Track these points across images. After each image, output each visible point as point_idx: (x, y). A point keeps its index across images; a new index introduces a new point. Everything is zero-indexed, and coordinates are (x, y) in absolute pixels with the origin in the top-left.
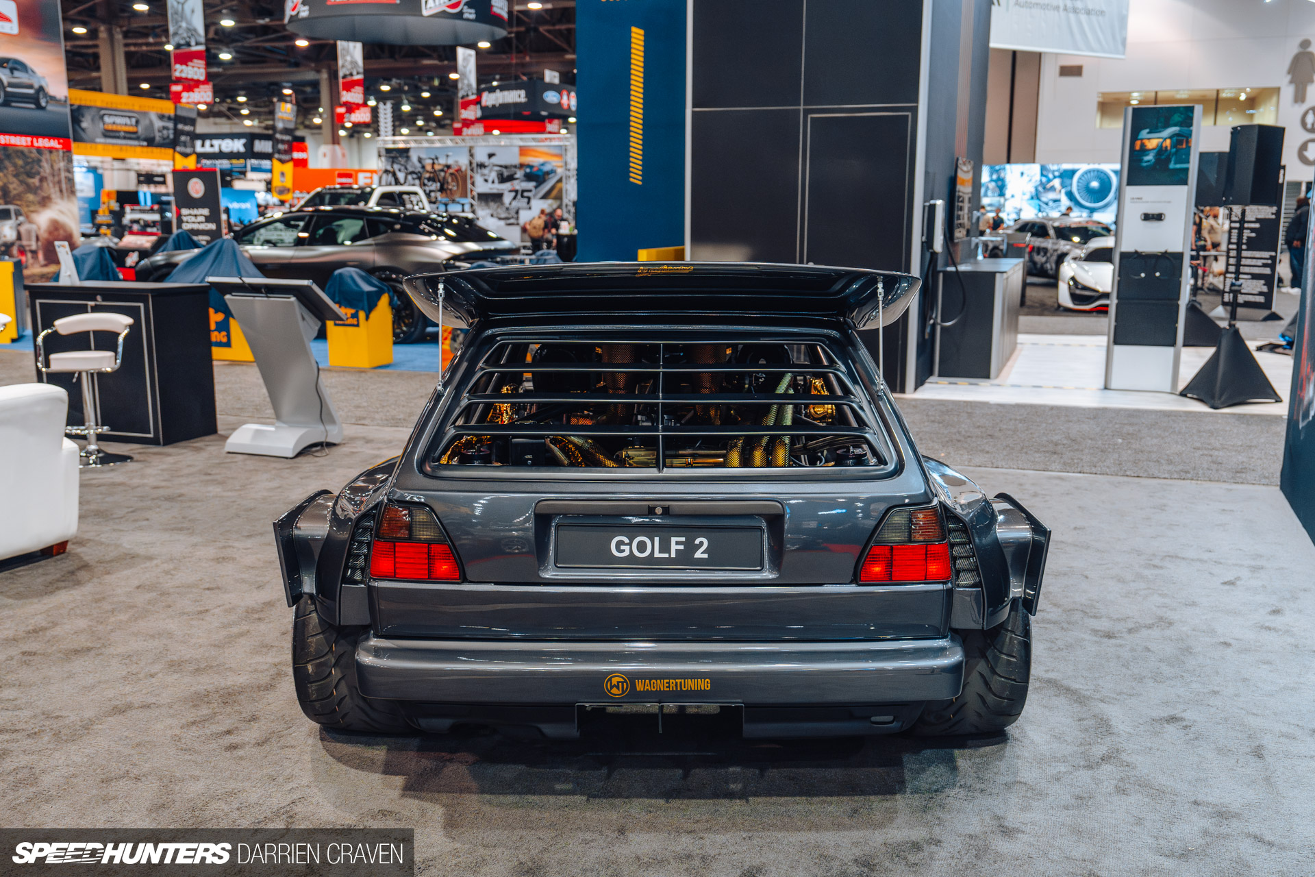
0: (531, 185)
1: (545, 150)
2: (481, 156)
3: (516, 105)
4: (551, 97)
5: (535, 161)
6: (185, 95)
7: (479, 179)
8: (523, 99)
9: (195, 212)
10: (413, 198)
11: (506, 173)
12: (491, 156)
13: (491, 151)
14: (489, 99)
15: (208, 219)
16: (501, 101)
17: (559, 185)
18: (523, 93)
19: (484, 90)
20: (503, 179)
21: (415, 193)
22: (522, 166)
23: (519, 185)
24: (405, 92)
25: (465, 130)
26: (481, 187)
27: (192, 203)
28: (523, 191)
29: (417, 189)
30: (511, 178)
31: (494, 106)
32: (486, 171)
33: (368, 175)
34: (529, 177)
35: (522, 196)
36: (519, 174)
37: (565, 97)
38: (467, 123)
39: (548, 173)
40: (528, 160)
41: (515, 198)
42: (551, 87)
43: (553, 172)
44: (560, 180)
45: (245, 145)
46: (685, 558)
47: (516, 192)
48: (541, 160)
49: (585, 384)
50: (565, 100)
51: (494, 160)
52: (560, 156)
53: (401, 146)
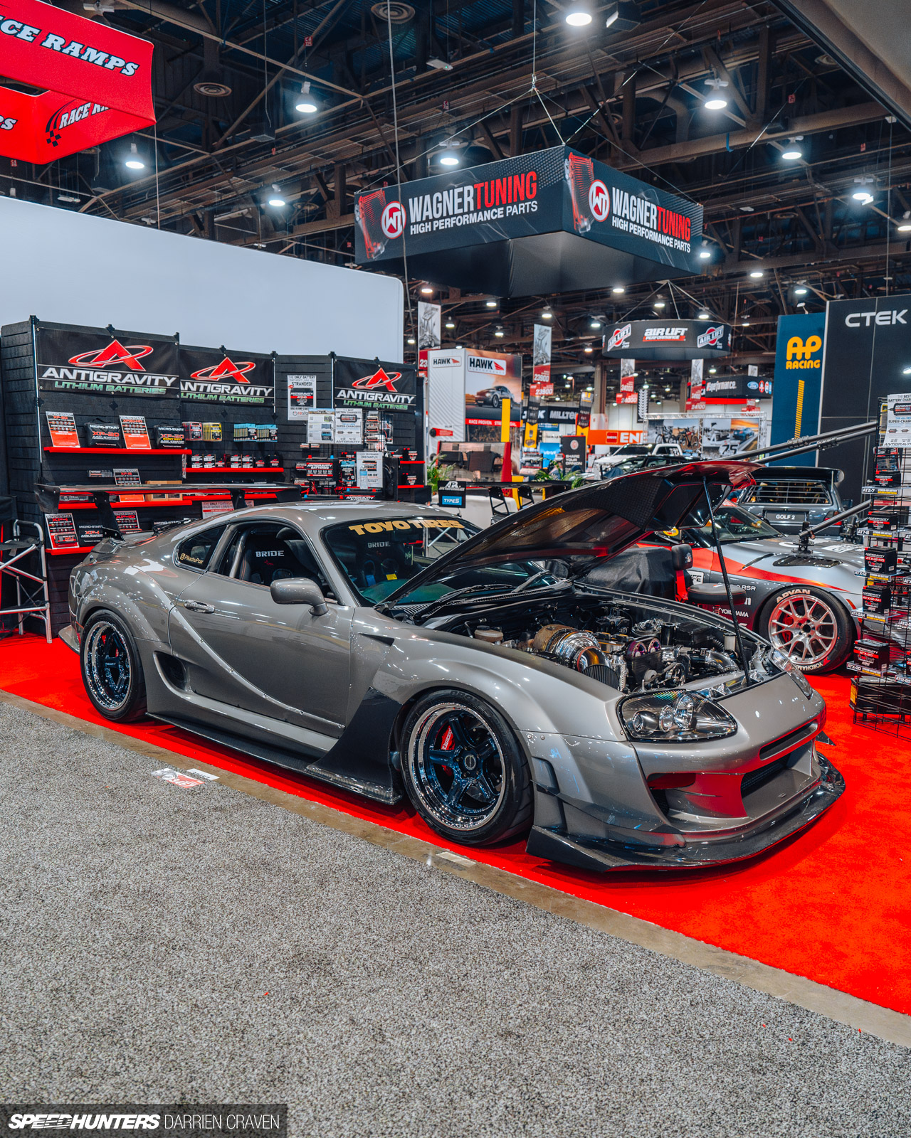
0: (737, 442)
1: (747, 421)
2: (707, 425)
3: (729, 390)
4: (753, 385)
5: (741, 427)
6: (538, 390)
7: (705, 438)
8: (734, 387)
9: (573, 456)
10: (675, 450)
11: (722, 435)
12: (713, 424)
13: (714, 422)
14: (711, 387)
15: (578, 460)
16: (719, 388)
17: (755, 442)
18: (734, 383)
19: (708, 381)
20: (720, 439)
21: (676, 448)
22: (732, 430)
23: (729, 442)
24: (647, 377)
25: (693, 406)
26: (706, 443)
27: (572, 452)
28: (732, 446)
29: (677, 445)
30: (725, 438)
31: (714, 391)
32: (709, 434)
33: (627, 434)
34: (736, 437)
35: (731, 449)
36: (730, 435)
37: (762, 385)
38: (695, 402)
39: (749, 435)
40: (736, 427)
41: (726, 450)
42: (753, 379)
43: (752, 434)
44: (756, 439)
45: (544, 414)
46: (790, 519)
47: (728, 446)
48: (745, 427)
49: (772, 494)
50: (761, 387)
51: (715, 427)
52: (757, 424)
53: (658, 418)
